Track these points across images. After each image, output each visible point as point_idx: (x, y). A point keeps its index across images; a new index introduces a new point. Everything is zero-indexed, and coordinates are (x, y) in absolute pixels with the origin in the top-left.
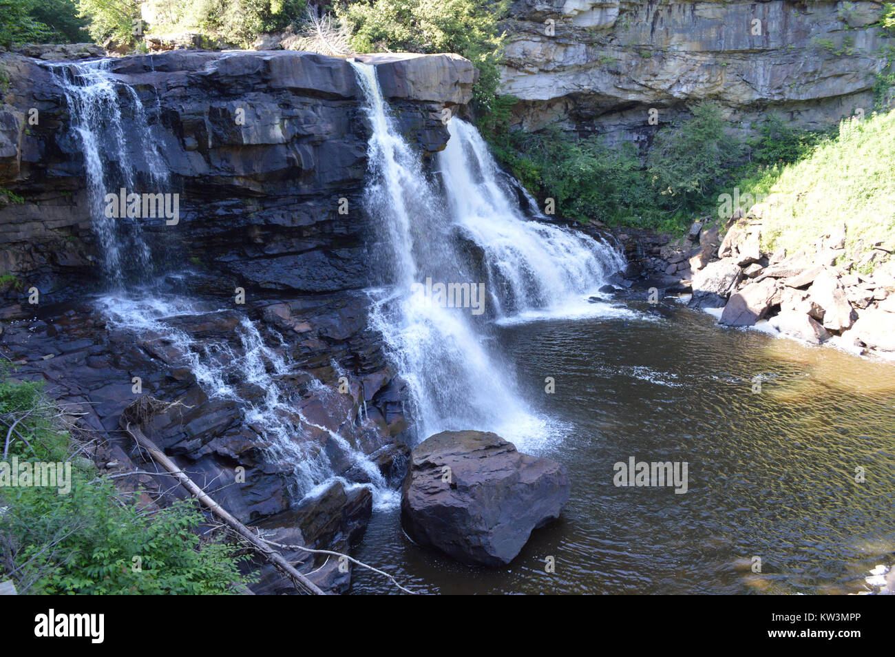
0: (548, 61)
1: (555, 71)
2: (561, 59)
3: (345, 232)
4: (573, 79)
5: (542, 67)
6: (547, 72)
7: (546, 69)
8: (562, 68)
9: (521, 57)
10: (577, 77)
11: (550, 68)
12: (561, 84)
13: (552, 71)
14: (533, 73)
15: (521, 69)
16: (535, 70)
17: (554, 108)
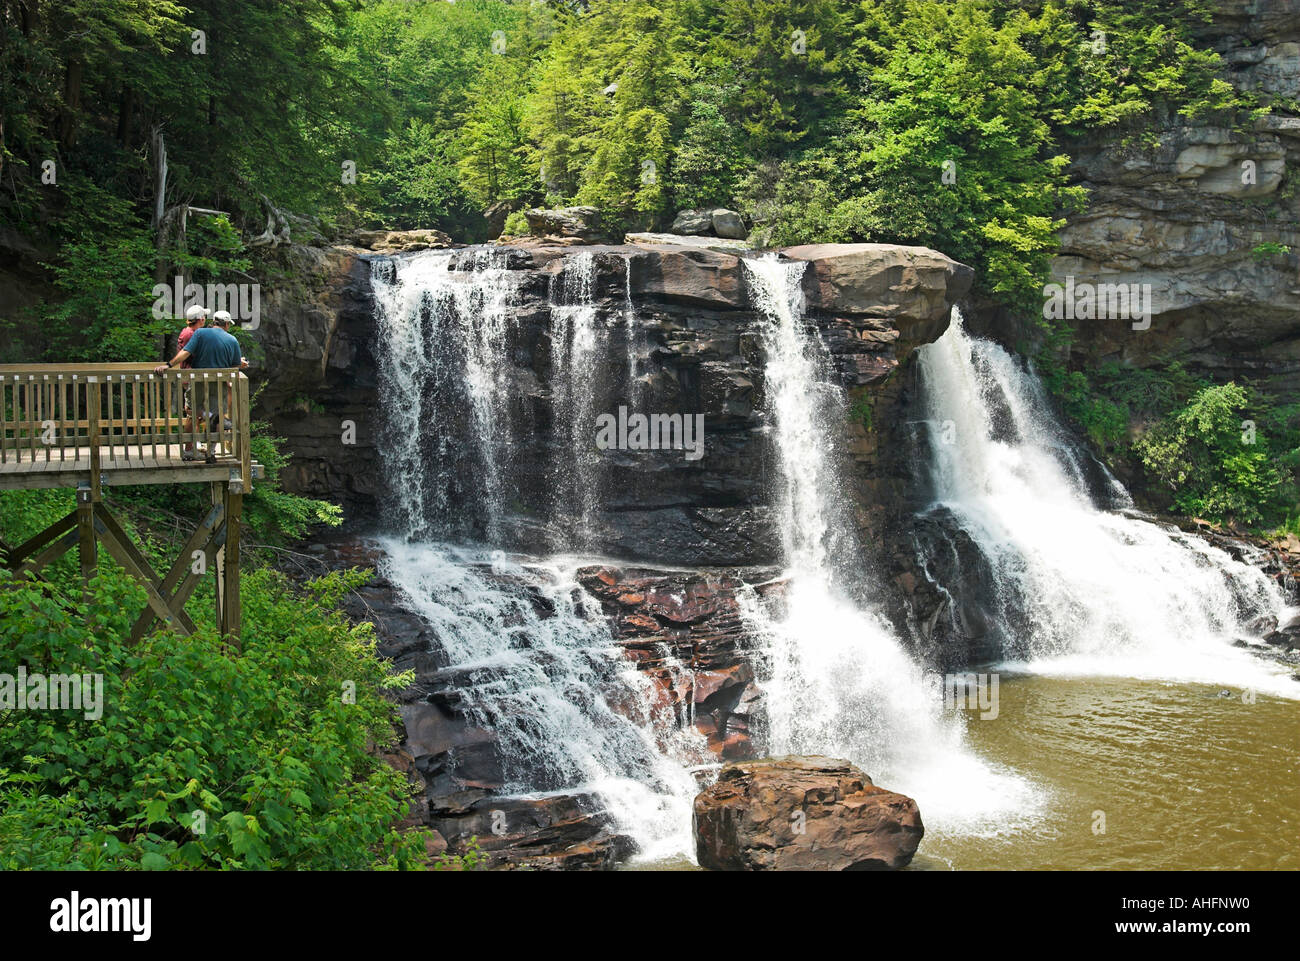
0: (1157, 251)
1: (1170, 267)
2: (1181, 246)
3: (719, 487)
4: (1207, 279)
5: (1146, 261)
6: (1155, 268)
7: (1153, 262)
8: (1182, 262)
9: (1104, 243)
10: (1213, 276)
11: (1161, 261)
12: (1183, 287)
13: (1165, 265)
14: (1130, 271)
15: (1108, 264)
16: (1133, 264)
17: (1181, 328)
